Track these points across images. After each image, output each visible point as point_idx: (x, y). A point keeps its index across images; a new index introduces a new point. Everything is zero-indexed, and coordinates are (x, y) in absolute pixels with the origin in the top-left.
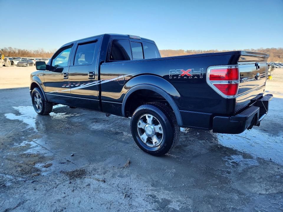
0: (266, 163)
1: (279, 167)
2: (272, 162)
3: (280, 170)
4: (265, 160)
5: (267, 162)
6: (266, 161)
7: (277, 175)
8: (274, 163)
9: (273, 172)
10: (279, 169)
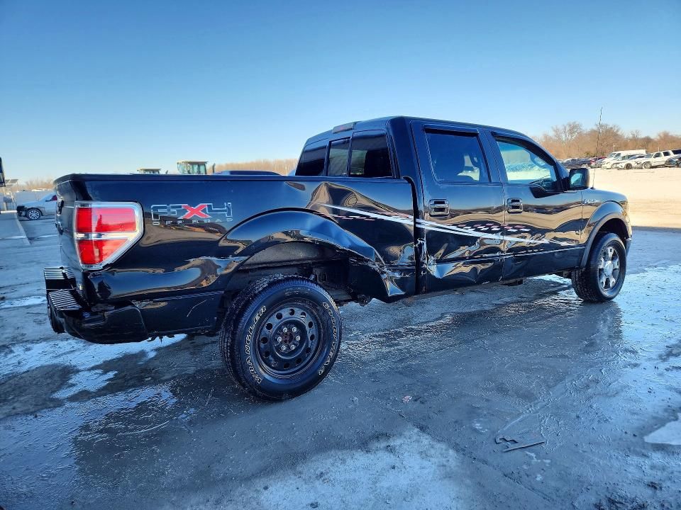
0: (41, 405)
1: (15, 411)
2: (32, 413)
3: (12, 407)
4: (46, 408)
5: (40, 407)
6: (43, 409)
7: (13, 399)
8: (26, 413)
9: (22, 399)
10: (14, 408)
